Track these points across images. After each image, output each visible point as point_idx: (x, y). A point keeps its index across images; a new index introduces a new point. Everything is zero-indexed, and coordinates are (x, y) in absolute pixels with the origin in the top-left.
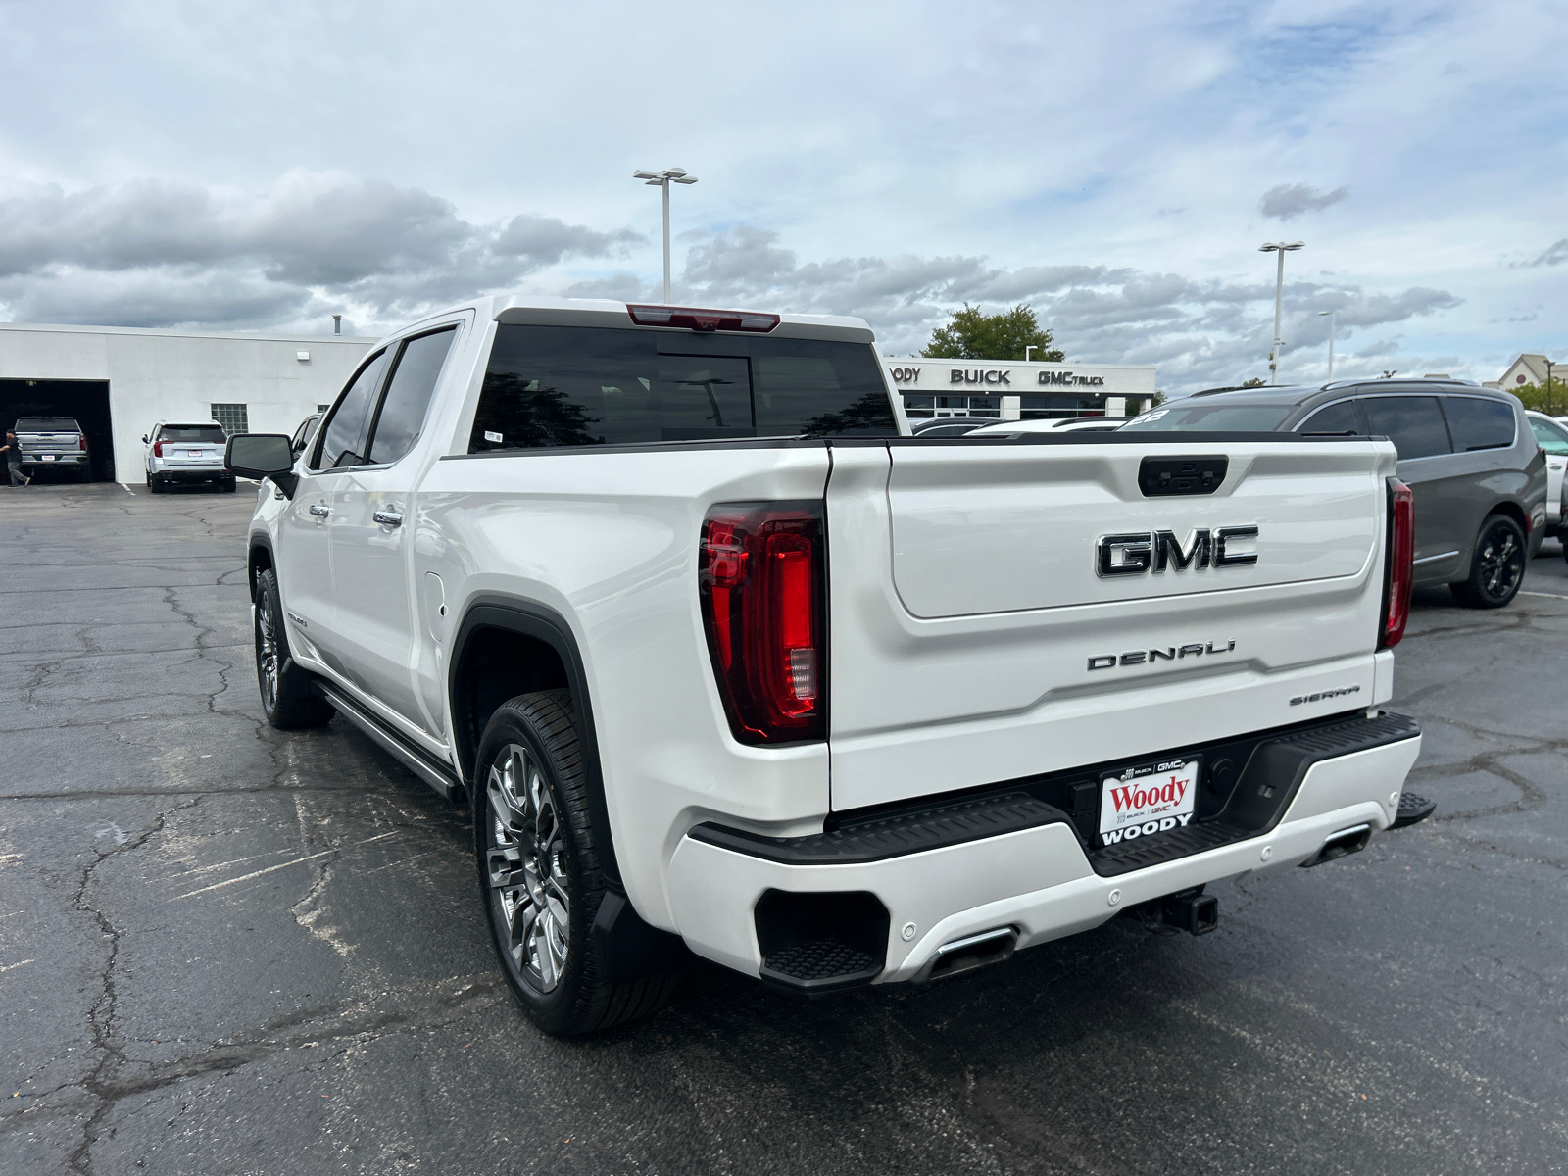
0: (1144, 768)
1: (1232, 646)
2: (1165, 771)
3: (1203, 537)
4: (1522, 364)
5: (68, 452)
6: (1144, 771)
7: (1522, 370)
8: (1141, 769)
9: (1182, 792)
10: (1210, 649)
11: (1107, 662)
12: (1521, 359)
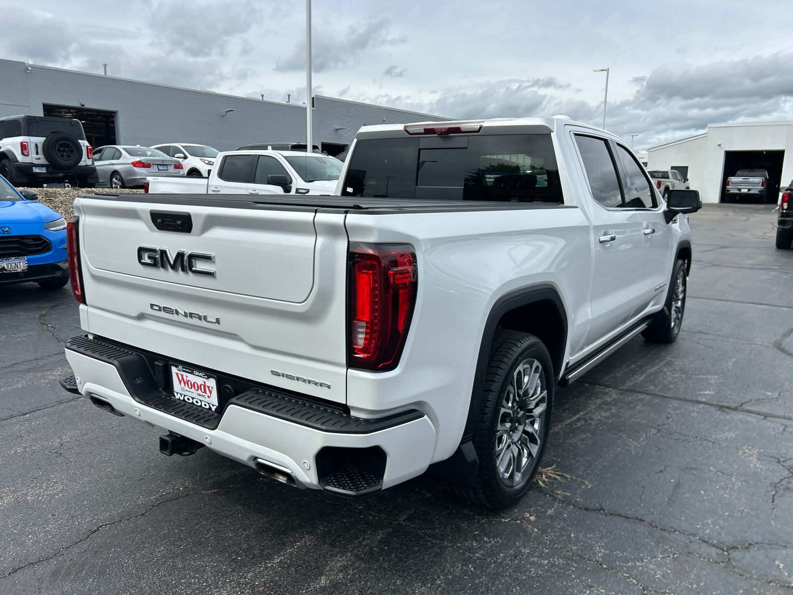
0: (187, 369)
1: (218, 321)
2: (197, 375)
3: (180, 255)
5: (754, 187)
6: (187, 370)
8: (186, 369)
9: (211, 392)
10: (205, 318)
11: (157, 308)
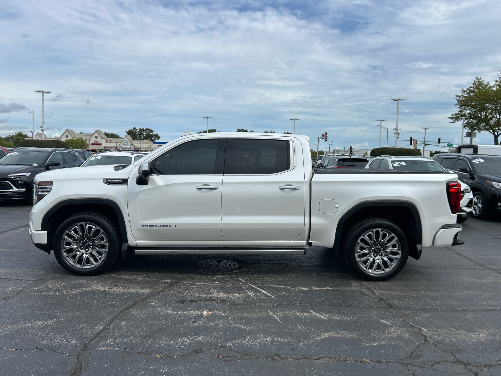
4: (67, 132)
7: (67, 134)
12: (67, 131)
